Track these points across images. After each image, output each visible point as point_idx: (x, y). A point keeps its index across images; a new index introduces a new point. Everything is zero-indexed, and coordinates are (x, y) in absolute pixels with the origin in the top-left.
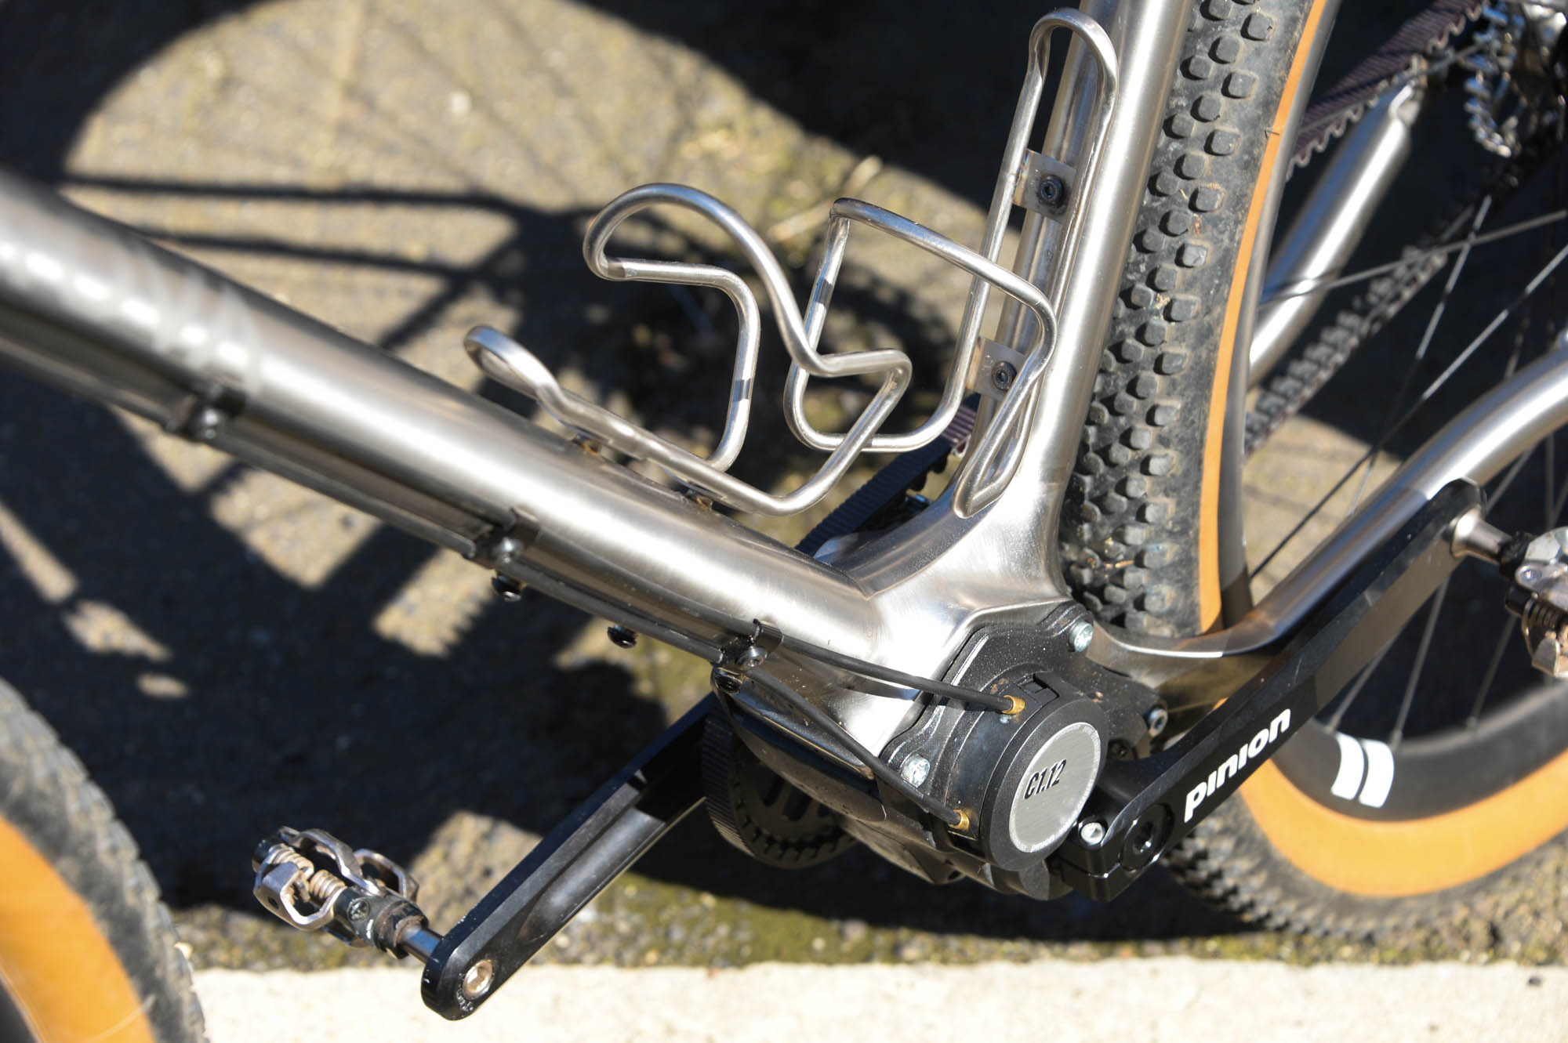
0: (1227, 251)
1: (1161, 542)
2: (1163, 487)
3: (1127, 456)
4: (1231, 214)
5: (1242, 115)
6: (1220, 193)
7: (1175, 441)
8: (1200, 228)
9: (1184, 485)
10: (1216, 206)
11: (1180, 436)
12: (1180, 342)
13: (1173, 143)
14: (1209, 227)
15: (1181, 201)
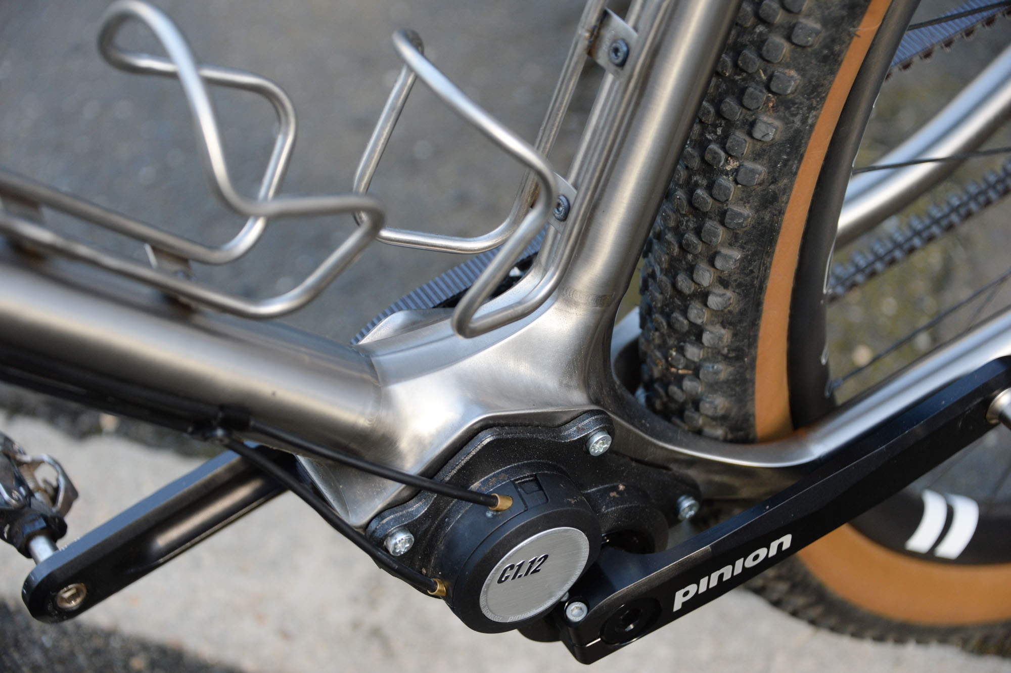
0: (798, 132)
1: (717, 362)
2: (721, 319)
3: (690, 289)
4: (805, 100)
5: (826, 12)
6: (795, 81)
7: (734, 284)
8: (773, 107)
9: (740, 321)
10: (789, 92)
11: (738, 282)
12: (745, 203)
13: (759, 26)
14: (782, 109)
15: (758, 79)
